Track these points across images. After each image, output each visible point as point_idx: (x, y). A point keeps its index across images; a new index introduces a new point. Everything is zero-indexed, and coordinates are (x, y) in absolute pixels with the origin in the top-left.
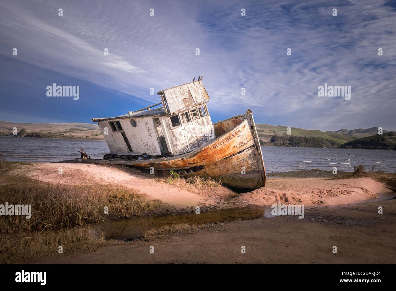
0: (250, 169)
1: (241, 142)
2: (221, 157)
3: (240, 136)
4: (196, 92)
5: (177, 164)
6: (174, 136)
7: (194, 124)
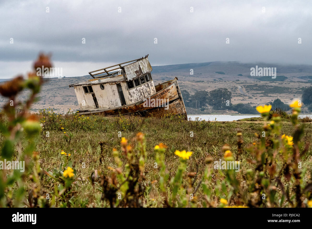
0: (178, 113)
1: (170, 96)
3: (170, 92)
4: (143, 66)
5: (132, 109)
6: (130, 94)
7: (142, 86)
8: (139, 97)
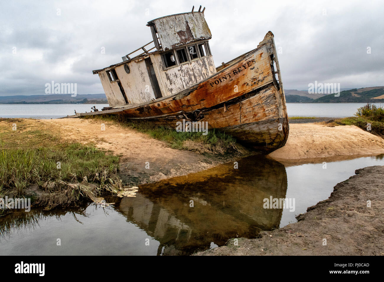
0: (267, 118)
1: (255, 78)
2: (224, 98)
3: (254, 68)
4: (195, 24)
5: (168, 107)
6: (168, 78)
7: (193, 64)
8: (186, 85)
